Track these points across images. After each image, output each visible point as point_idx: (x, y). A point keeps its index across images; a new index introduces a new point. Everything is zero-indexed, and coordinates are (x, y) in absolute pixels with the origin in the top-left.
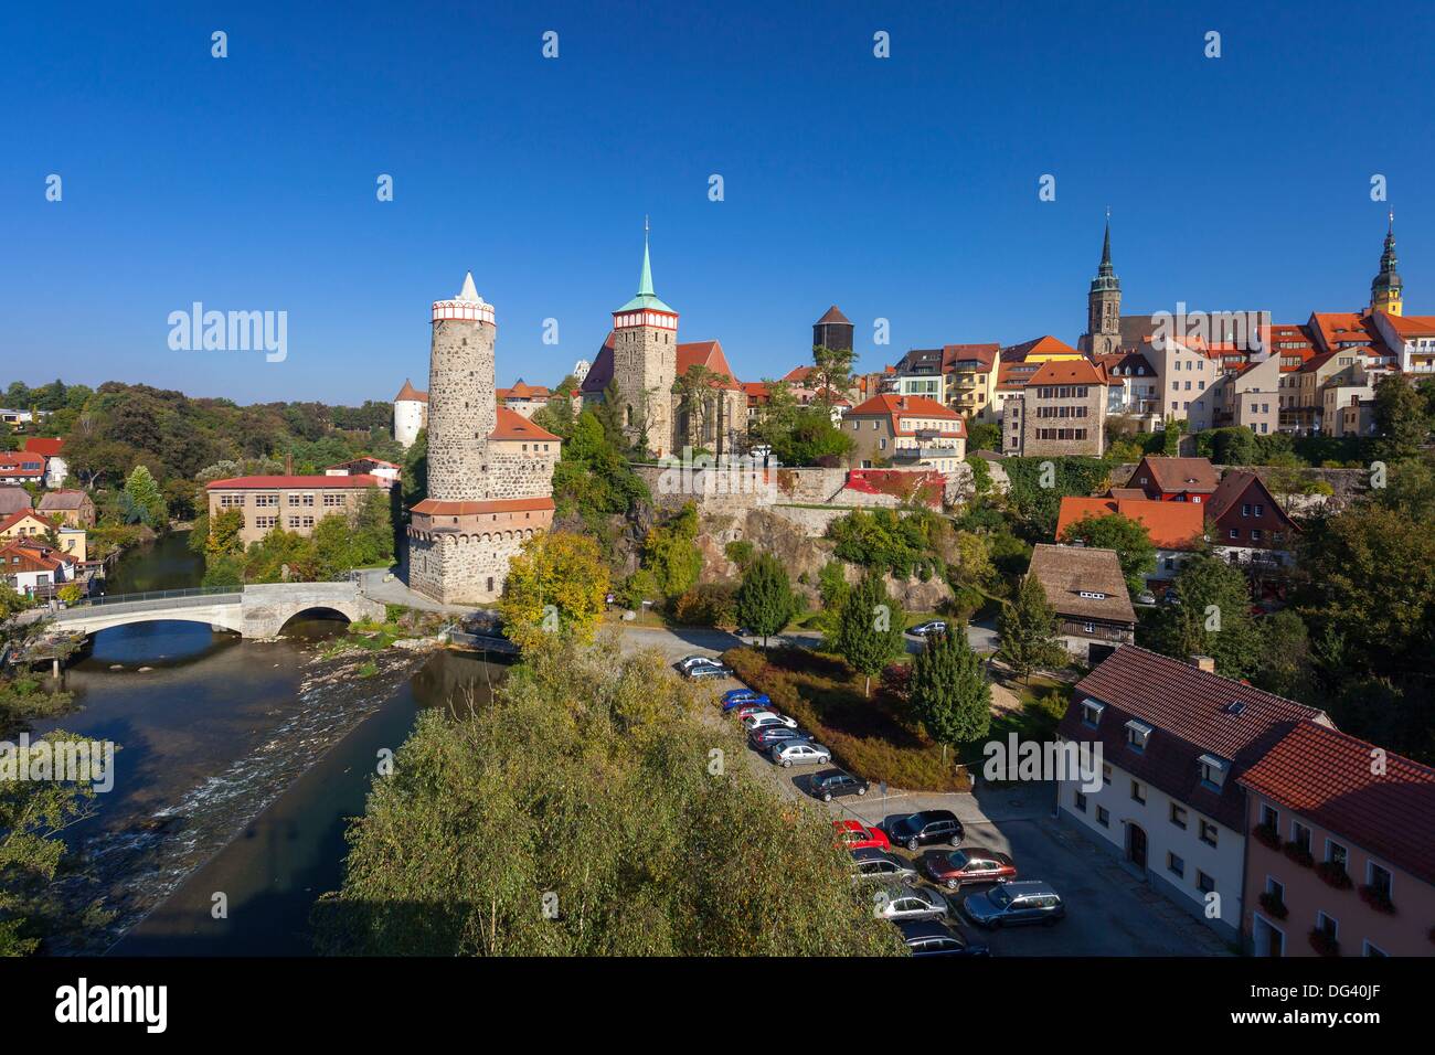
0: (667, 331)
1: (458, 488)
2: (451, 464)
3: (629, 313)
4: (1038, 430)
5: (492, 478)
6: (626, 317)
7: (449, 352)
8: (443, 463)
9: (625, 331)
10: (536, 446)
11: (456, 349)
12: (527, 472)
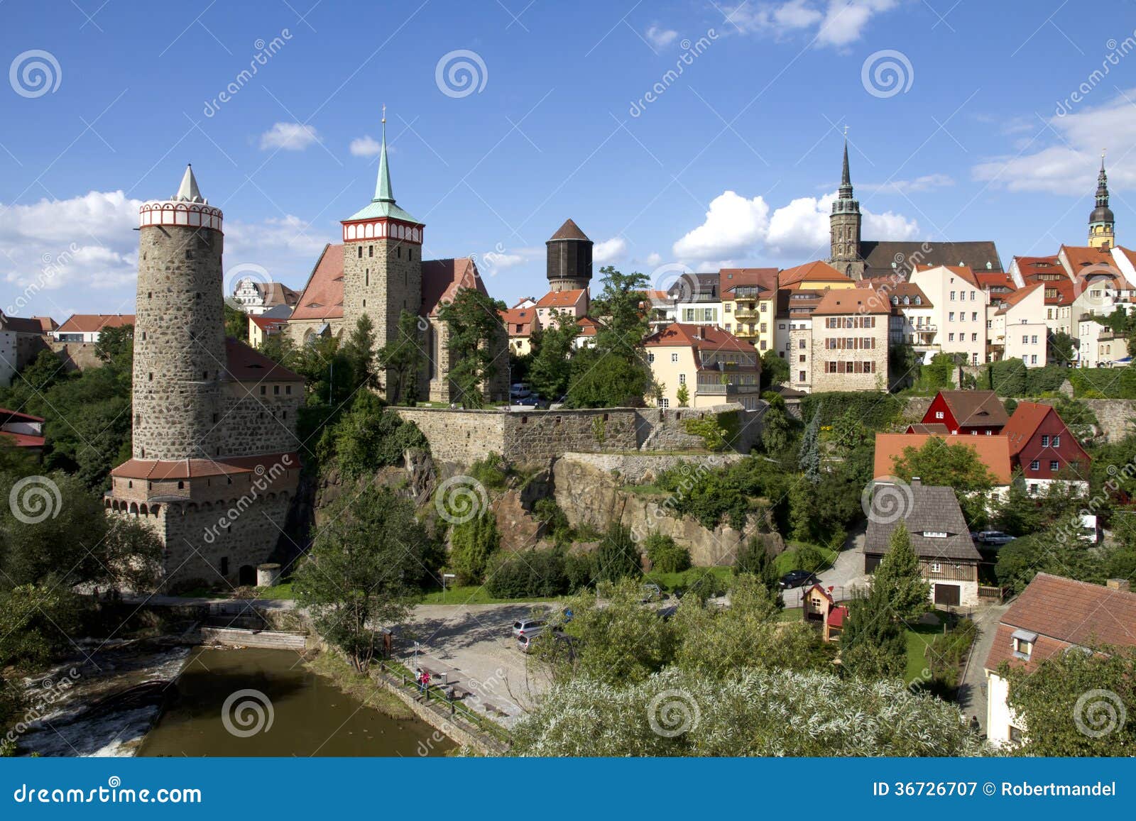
0: (411, 246)
1: (181, 444)
2: (172, 413)
3: (365, 222)
4: (827, 363)
5: (224, 429)
6: (361, 227)
7: (168, 268)
8: (161, 411)
9: (359, 244)
10: (277, 389)
11: (176, 264)
12: (266, 421)
